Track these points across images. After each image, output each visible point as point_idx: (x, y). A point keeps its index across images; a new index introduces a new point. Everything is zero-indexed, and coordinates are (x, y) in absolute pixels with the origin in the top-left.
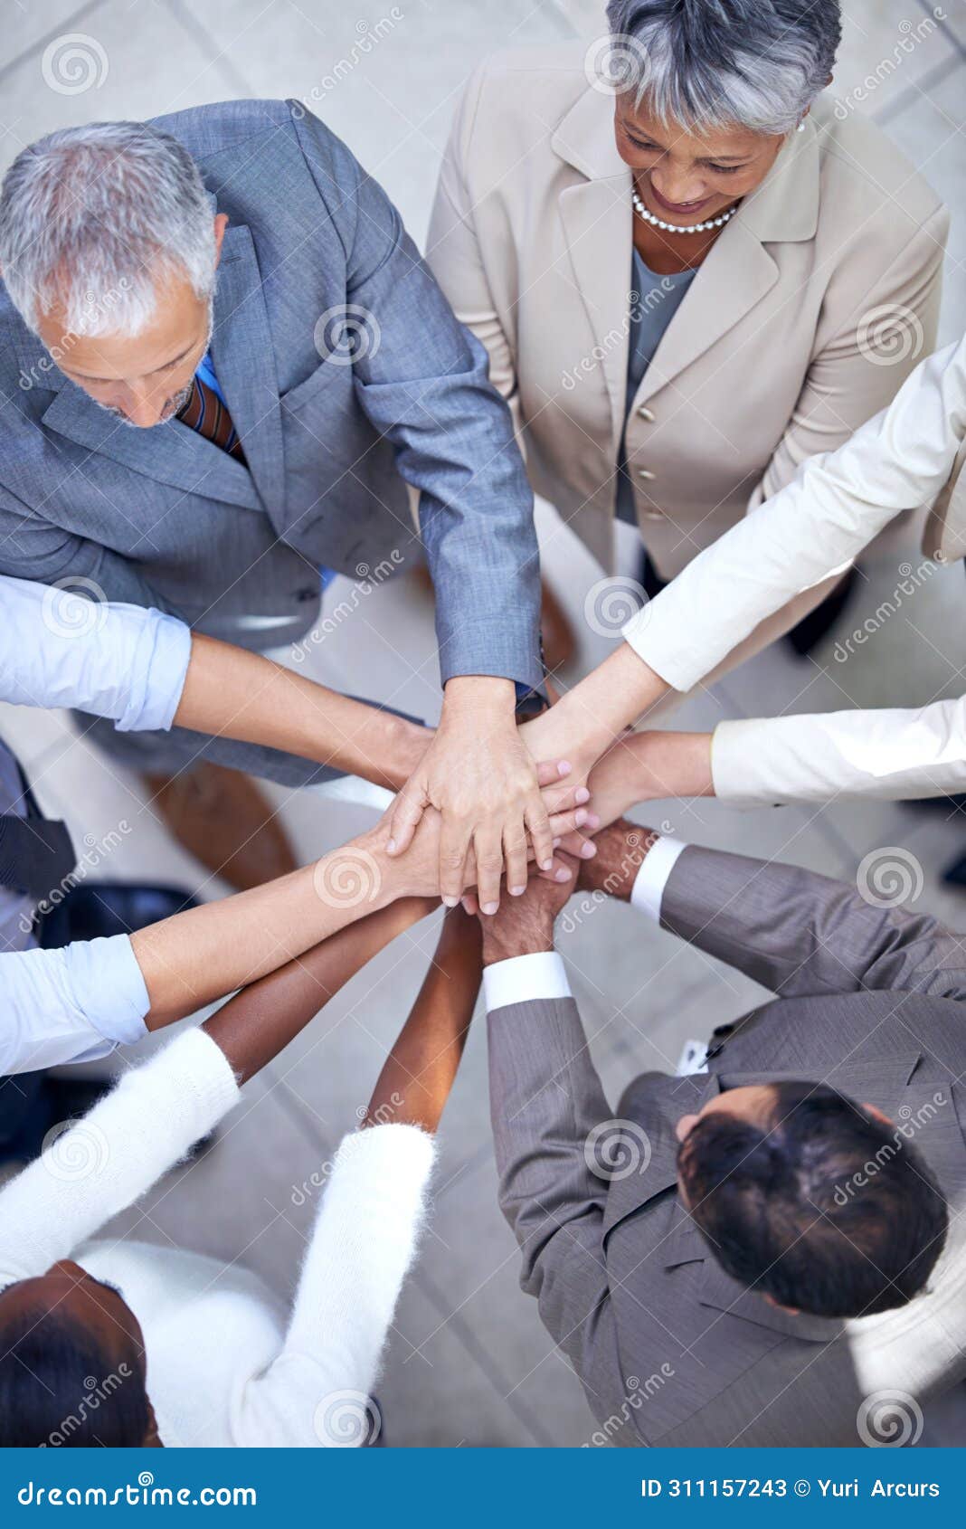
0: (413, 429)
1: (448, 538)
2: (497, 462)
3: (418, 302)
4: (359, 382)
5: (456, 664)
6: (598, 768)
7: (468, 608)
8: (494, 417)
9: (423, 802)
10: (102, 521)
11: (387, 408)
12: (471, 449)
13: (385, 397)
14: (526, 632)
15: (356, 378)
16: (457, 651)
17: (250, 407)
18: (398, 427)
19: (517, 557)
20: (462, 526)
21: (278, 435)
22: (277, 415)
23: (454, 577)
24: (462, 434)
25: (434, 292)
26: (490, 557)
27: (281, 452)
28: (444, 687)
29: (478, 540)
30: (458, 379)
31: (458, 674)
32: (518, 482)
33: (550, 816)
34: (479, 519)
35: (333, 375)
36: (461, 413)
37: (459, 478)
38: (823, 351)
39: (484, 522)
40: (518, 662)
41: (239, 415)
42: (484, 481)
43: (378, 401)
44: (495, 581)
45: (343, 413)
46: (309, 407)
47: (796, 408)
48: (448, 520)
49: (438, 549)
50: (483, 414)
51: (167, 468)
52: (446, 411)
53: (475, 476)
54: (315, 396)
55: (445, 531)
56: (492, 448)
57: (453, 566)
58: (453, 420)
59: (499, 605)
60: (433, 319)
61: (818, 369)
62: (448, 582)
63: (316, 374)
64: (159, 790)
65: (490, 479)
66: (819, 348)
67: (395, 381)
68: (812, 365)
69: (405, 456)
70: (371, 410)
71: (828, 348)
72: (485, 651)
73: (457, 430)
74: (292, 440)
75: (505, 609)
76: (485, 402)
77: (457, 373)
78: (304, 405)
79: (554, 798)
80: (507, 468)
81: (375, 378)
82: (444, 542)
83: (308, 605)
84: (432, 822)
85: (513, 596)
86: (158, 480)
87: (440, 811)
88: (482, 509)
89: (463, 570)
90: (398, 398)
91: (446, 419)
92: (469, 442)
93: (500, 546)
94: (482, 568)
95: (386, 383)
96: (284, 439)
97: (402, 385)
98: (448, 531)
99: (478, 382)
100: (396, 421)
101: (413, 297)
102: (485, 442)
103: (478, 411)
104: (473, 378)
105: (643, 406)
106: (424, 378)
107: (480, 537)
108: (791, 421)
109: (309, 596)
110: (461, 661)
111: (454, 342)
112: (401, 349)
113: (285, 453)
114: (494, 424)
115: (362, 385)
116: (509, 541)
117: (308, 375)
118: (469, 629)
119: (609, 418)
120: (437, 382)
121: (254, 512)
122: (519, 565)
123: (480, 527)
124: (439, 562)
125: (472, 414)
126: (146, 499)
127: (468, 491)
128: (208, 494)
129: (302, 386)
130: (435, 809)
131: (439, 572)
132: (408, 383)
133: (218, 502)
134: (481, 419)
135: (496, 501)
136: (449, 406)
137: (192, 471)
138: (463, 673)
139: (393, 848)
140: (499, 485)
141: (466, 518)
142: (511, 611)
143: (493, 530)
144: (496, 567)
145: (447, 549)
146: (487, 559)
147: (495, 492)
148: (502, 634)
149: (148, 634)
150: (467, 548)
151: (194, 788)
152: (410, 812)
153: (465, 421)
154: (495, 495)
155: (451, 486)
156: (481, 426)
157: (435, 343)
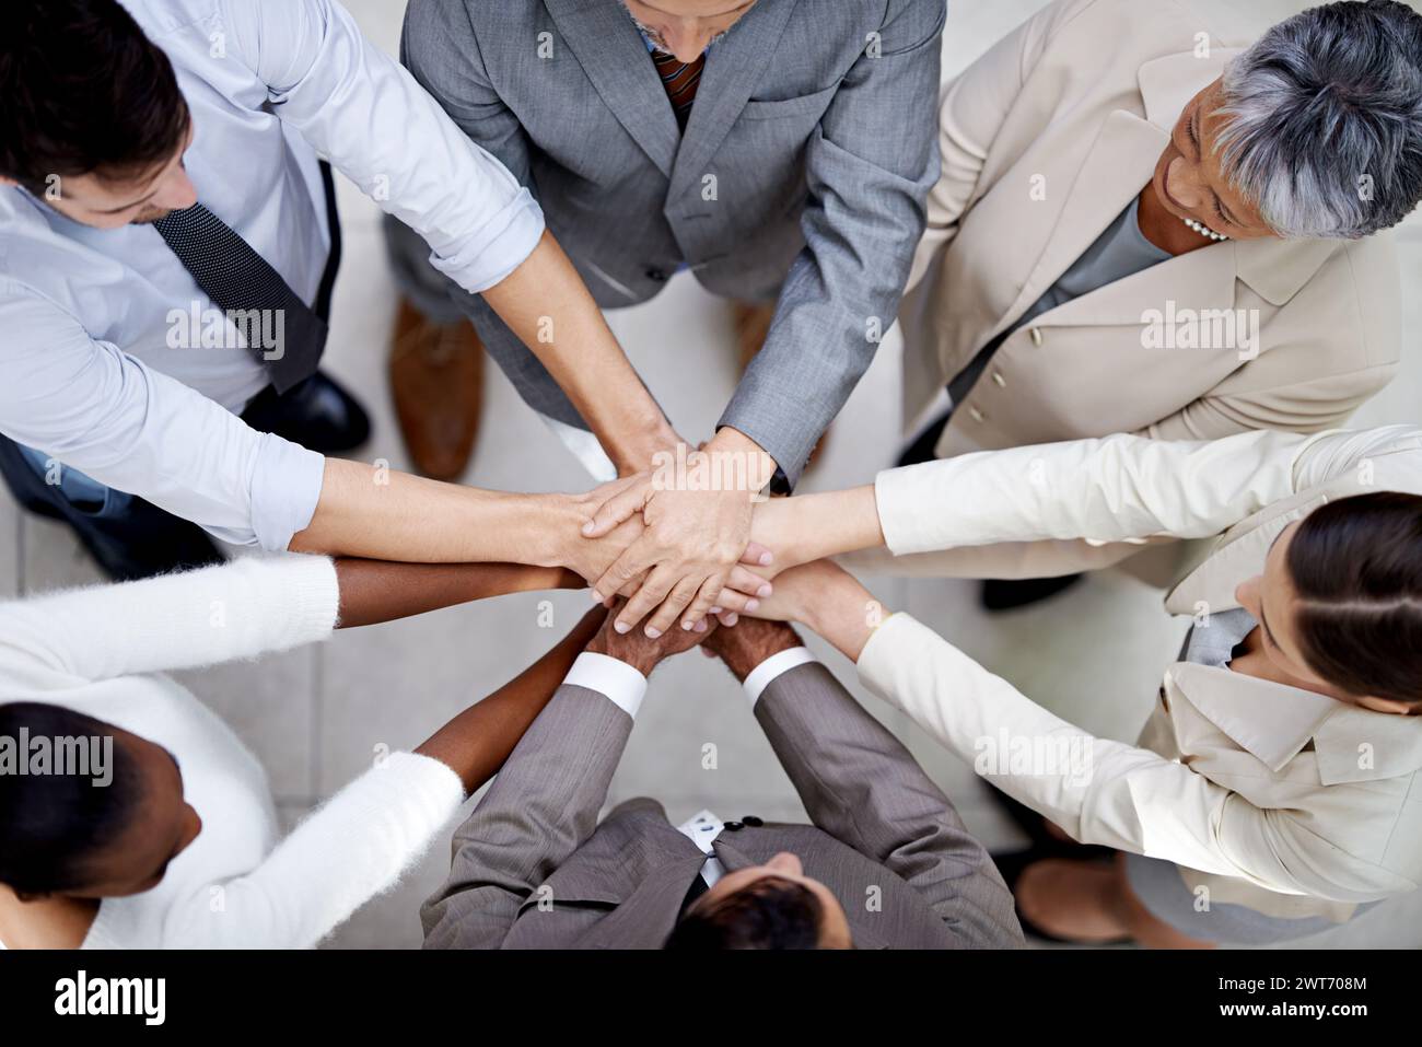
0: (839, 199)
1: (805, 308)
2: (888, 273)
3: (915, 99)
4: (820, 130)
5: (742, 418)
6: (791, 571)
7: (783, 379)
8: (911, 233)
9: (638, 509)
10: (536, 107)
11: (828, 166)
12: (875, 247)
13: (834, 159)
14: (814, 430)
15: (820, 126)
16: (749, 408)
17: (718, 92)
18: (826, 188)
19: (850, 364)
20: (825, 306)
21: (725, 130)
22: (735, 114)
23: (788, 344)
24: (877, 232)
25: (932, 96)
26: (829, 349)
27: (717, 145)
28: (718, 429)
29: (828, 328)
30: (904, 183)
31: (738, 427)
32: (892, 300)
33: (726, 587)
34: (841, 311)
35: (804, 111)
36: (888, 213)
37: (850, 264)
38: (1215, 398)
39: (844, 316)
40: (791, 451)
41: (704, 93)
42: (867, 282)
43: (825, 157)
44: (820, 373)
45: (789, 147)
46: (766, 123)
47: (1158, 423)
48: (815, 291)
49: (791, 310)
50: (905, 227)
51: (619, 96)
52: (875, 203)
53: (864, 273)
54: (777, 118)
55: (806, 299)
56: (892, 260)
57: (794, 333)
58: (876, 213)
59: (810, 394)
60: (916, 120)
61: (1200, 407)
62: (781, 343)
63: (791, 102)
64: (408, 321)
65: (874, 284)
66: (1213, 393)
67: (851, 152)
68: (1199, 400)
69: (815, 212)
70: (814, 159)
71: (1223, 399)
72: (773, 424)
73: (875, 223)
74: (732, 142)
75: (811, 400)
76: (912, 215)
77: (907, 178)
78: (762, 120)
79: (741, 576)
80: (892, 284)
81: (835, 137)
82: (800, 309)
83: (650, 283)
84: (633, 528)
85: (825, 394)
86: (606, 100)
87: (646, 526)
88: (850, 304)
89: (800, 344)
90: (844, 167)
91: (872, 210)
92: (877, 241)
93: (842, 346)
94: (816, 354)
95: (842, 147)
96: (727, 136)
97: (856, 159)
98: (810, 301)
99: (917, 197)
100: (829, 182)
101: (913, 93)
102: (890, 250)
103: (902, 219)
104: (917, 190)
105: (1038, 328)
106: (878, 165)
107: (833, 327)
108: (1146, 428)
109: (657, 277)
110: (746, 418)
111: (920, 149)
112: (874, 130)
113: (719, 148)
114: (907, 240)
115: (821, 135)
116: (852, 345)
117: (784, 98)
118: (772, 396)
119: (1007, 309)
120: (885, 176)
121: (662, 174)
122: (847, 370)
123: (838, 319)
124: (785, 322)
125: (896, 220)
126: (584, 112)
127: (848, 279)
128: (637, 138)
129: (773, 103)
130: (643, 520)
131: (779, 330)
132: (861, 161)
133: (641, 150)
134: (900, 228)
135: (865, 305)
136: (882, 201)
137: (637, 110)
138: (743, 430)
139: (589, 530)
140: (877, 293)
141: (831, 303)
142: (814, 405)
143: (846, 328)
144: (828, 361)
145: (799, 316)
146: (826, 347)
147: (871, 297)
148: (794, 420)
149: (508, 213)
150: (816, 327)
151: (435, 340)
152: (621, 509)
153: (886, 222)
154: (868, 299)
155: (838, 266)
156: (897, 235)
157: (905, 141)
